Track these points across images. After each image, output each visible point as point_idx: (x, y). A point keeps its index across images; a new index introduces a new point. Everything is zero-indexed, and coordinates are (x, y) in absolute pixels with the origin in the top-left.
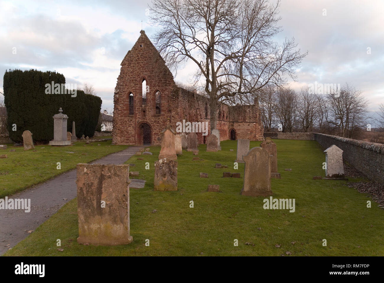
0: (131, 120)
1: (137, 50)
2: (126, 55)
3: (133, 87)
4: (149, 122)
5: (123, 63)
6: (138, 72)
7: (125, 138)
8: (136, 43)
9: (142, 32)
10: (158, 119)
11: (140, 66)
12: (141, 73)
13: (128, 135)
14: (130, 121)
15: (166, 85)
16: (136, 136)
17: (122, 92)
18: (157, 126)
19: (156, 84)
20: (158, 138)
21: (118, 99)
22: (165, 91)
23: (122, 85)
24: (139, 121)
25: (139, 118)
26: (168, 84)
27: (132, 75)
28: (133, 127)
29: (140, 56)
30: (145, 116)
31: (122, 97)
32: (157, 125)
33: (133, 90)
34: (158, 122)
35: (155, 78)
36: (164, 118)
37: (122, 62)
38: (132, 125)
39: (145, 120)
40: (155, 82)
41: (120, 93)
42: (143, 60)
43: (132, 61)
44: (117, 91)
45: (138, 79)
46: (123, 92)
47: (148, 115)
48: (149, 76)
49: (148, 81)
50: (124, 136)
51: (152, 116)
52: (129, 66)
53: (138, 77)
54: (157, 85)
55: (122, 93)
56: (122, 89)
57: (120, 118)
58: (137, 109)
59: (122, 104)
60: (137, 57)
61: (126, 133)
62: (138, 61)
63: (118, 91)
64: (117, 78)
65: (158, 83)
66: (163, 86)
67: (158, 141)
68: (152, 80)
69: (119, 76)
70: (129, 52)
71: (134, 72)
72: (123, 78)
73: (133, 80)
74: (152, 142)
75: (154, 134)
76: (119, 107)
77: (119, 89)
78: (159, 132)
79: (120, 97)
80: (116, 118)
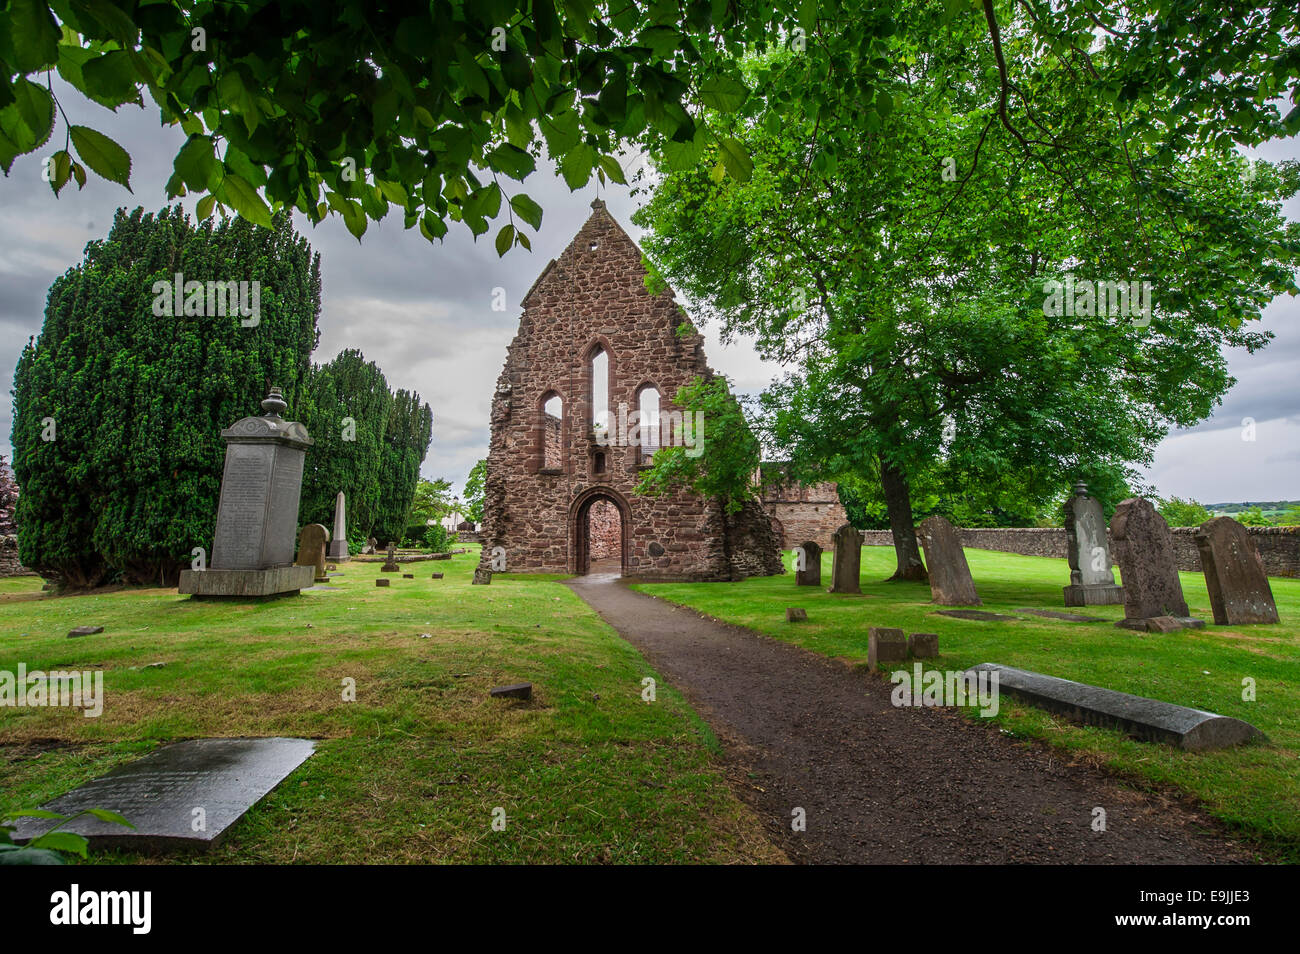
0: (554, 486)
1: (578, 256)
2: (544, 275)
3: (562, 375)
4: (617, 489)
5: (530, 299)
6: (581, 326)
7: (528, 548)
8: (576, 238)
9: (599, 206)
11: (589, 306)
12: (591, 329)
13: (539, 536)
14: (548, 486)
15: (679, 366)
16: (570, 540)
17: (523, 389)
18: (647, 505)
19: (646, 363)
20: (651, 546)
21: (507, 415)
22: (675, 384)
23: (522, 370)
24: (580, 487)
25: (580, 476)
26: (688, 364)
27: (560, 337)
28: (557, 509)
29: (588, 276)
30: (603, 471)
31: (523, 407)
32: (648, 502)
33: (564, 382)
35: (639, 344)
37: (528, 296)
38: (555, 501)
39: (606, 485)
40: (642, 357)
41: (514, 395)
42: (598, 290)
43: (562, 292)
44: (505, 387)
45: (582, 349)
46: (528, 390)
47: (614, 465)
48: (621, 339)
49: (617, 354)
50: (523, 539)
51: (629, 471)
52: (552, 309)
53: (582, 341)
54: (648, 366)
55: (522, 392)
56: (523, 383)
57: (512, 479)
58: (577, 445)
59: (523, 430)
60: (580, 281)
61: (531, 531)
62: (582, 293)
63: (509, 386)
64: (508, 348)
65: (652, 358)
66: (669, 370)
67: (651, 559)
68: (631, 351)
69: (516, 340)
70: (553, 264)
71: (567, 326)
72: (528, 345)
73: (562, 353)
74: (630, 562)
75: (637, 532)
76: (510, 442)
77: (511, 379)
78: (657, 525)
79: (516, 407)
80: (499, 478)
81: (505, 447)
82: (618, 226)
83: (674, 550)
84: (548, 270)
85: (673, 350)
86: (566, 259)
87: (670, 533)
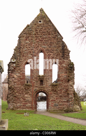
1: (36, 24)
2: (25, 28)
4: (46, 90)
5: (21, 35)
6: (36, 45)
7: (22, 104)
10: (56, 88)
11: (39, 39)
12: (39, 46)
13: (25, 102)
14: (27, 89)
15: (64, 59)
16: (33, 103)
17: (19, 61)
18: (54, 94)
20: (55, 104)
21: (15, 68)
22: (62, 63)
23: (19, 56)
24: (36, 89)
25: (36, 86)
26: (66, 58)
27: (30, 47)
28: (30, 94)
29: (38, 30)
30: (43, 85)
31: (19, 67)
34: (56, 90)
35: (53, 52)
36: (61, 87)
37: (20, 34)
38: (29, 93)
39: (43, 89)
40: (53, 55)
41: (17, 63)
42: (41, 35)
43: (31, 34)
44: (14, 61)
45: (36, 52)
47: (45, 84)
48: (48, 50)
49: (47, 54)
50: (20, 102)
52: (27, 39)
53: (36, 49)
57: (16, 86)
58: (35, 78)
59: (19, 73)
60: (36, 32)
61: (22, 100)
62: (36, 35)
64: (14, 49)
65: (56, 56)
66: (61, 59)
67: (55, 107)
68: (50, 53)
69: (16, 47)
70: (28, 26)
71: (32, 44)
72: (20, 49)
73: (30, 52)
74: (50, 108)
75: (51, 101)
76: (15, 76)
77: (15, 59)
78: (57, 99)
79: (17, 67)
80: (12, 86)
81: (14, 77)
82: (48, 17)
83: (61, 105)
85: (62, 54)
86: (32, 25)
87: (60, 101)
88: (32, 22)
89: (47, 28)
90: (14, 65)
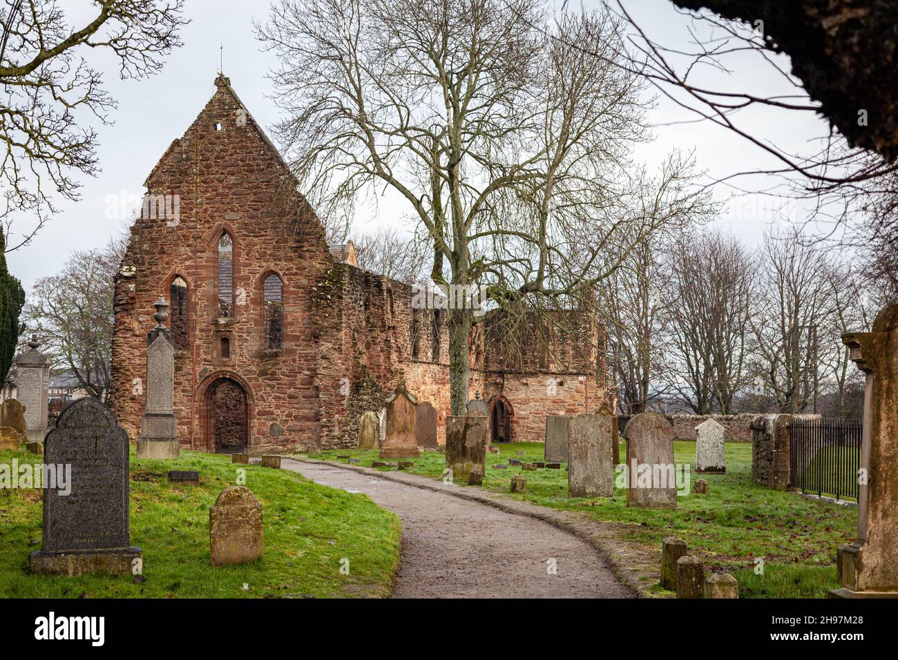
0: (180, 369)
1: (202, 137)
2: (167, 155)
3: (186, 259)
4: (240, 374)
5: (154, 179)
6: (206, 210)
8: (200, 118)
9: (222, 83)
10: (273, 365)
11: (213, 190)
12: (216, 214)
15: (300, 257)
16: (196, 422)
17: (147, 272)
18: (268, 389)
19: (269, 252)
20: (272, 425)
21: (133, 298)
22: (296, 274)
23: (147, 252)
24: (205, 370)
25: (205, 360)
26: (307, 254)
27: (184, 221)
28: (183, 391)
29: (212, 158)
30: (228, 356)
31: (148, 290)
32: (269, 385)
33: (188, 268)
34: (274, 373)
35: (263, 233)
36: (294, 361)
37: (151, 176)
39: (230, 369)
40: (264, 246)
41: (139, 278)
42: (222, 174)
43: (186, 174)
44: (130, 271)
45: (207, 234)
46: (153, 273)
47: (238, 351)
48: (245, 227)
49: (241, 242)
51: (252, 356)
53: (207, 225)
54: (270, 255)
55: (146, 276)
56: (147, 265)
57: (138, 362)
58: (202, 330)
60: (204, 163)
62: (206, 176)
63: (134, 269)
64: (132, 229)
65: (274, 248)
66: (291, 259)
67: (272, 439)
68: (254, 239)
70: (176, 143)
71: (191, 209)
72: (152, 227)
73: (186, 238)
74: (252, 441)
75: (259, 414)
76: (135, 325)
77: (136, 262)
78: (277, 407)
79: (141, 291)
80: (124, 361)
81: (130, 330)
83: (290, 430)
84: (172, 149)
85: (295, 241)
86: (190, 140)
87: (289, 415)
88: (190, 129)
89: (242, 147)
90: (132, 286)
